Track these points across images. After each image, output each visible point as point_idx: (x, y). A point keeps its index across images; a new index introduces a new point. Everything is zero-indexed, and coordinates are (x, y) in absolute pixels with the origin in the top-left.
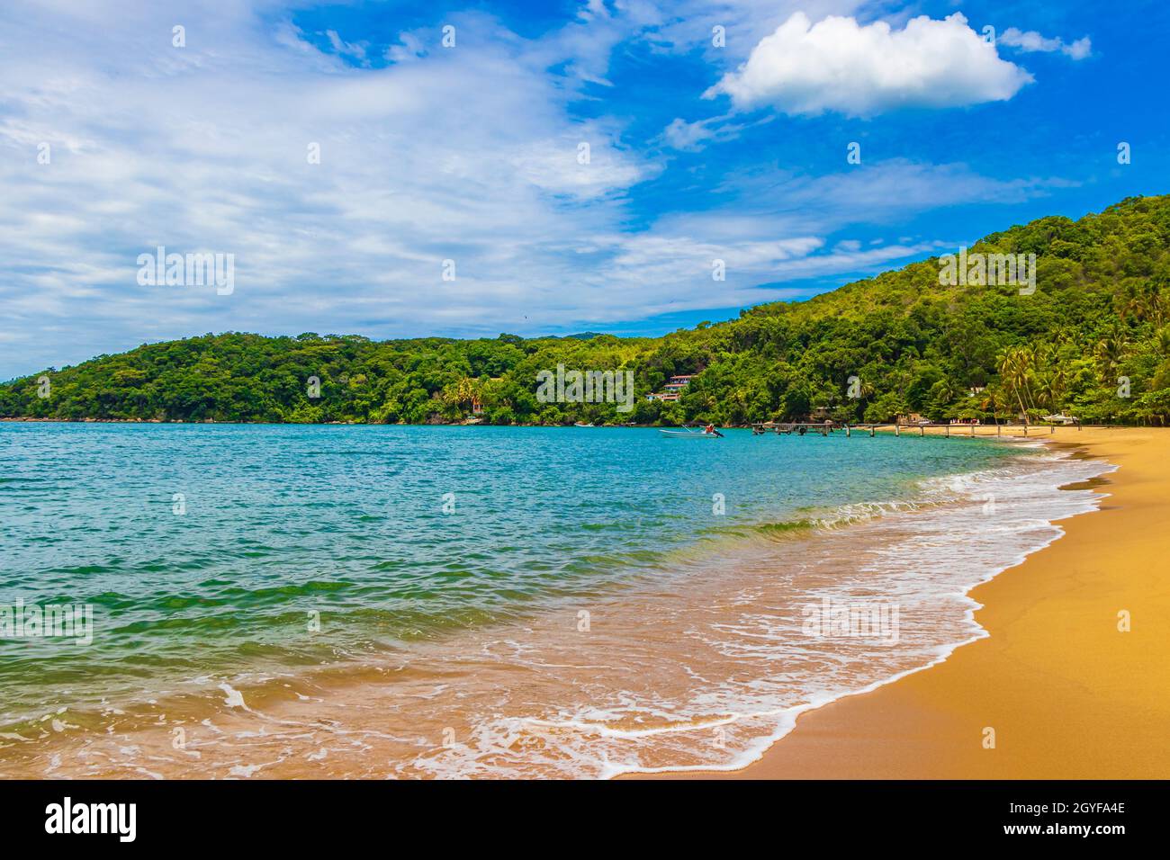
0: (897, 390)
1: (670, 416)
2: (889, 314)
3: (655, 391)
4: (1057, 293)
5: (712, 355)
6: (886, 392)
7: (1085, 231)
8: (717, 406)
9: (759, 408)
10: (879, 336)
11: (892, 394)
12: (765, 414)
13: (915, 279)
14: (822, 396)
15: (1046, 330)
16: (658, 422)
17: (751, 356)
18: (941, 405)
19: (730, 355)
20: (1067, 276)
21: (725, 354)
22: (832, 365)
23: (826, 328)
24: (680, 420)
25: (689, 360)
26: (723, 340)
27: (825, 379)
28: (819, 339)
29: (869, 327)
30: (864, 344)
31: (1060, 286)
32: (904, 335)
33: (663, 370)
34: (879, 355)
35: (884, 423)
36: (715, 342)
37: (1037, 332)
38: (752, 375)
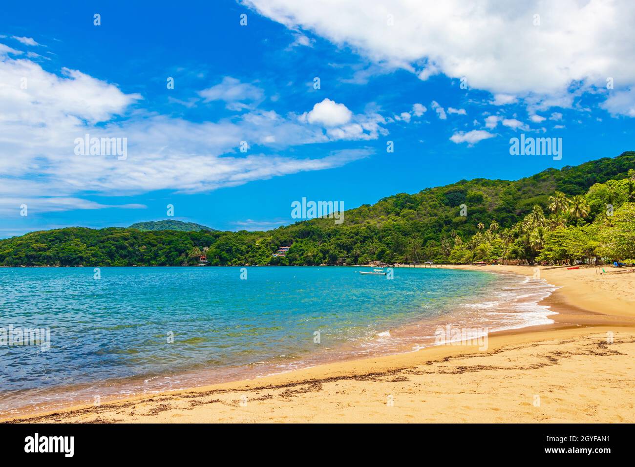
0: (367, 253)
1: (284, 262)
2: (358, 227)
3: (274, 253)
4: (411, 221)
5: (293, 239)
6: (363, 254)
7: (416, 200)
8: (299, 258)
9: (319, 259)
10: (357, 235)
11: (365, 255)
12: (321, 261)
13: (362, 214)
14: (342, 255)
15: (410, 234)
16: (279, 264)
17: (308, 240)
18: (389, 259)
19: (300, 240)
20: (413, 216)
21: (298, 239)
22: (343, 245)
23: (337, 231)
24: (287, 263)
25: (285, 241)
26: (296, 234)
27: (341, 249)
28: (335, 235)
29: (353, 231)
30: (352, 237)
31: (411, 219)
32: (366, 235)
33: (277, 245)
34: (359, 241)
35: (365, 264)
36: (293, 235)
37: (408, 235)
38: (310, 247)
